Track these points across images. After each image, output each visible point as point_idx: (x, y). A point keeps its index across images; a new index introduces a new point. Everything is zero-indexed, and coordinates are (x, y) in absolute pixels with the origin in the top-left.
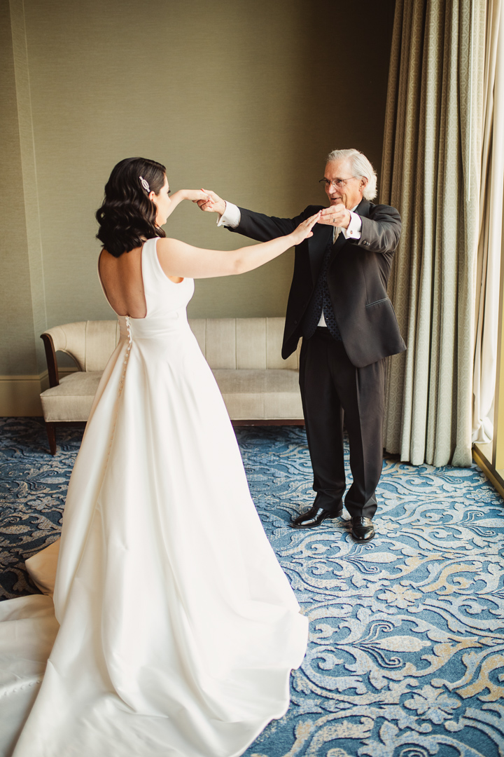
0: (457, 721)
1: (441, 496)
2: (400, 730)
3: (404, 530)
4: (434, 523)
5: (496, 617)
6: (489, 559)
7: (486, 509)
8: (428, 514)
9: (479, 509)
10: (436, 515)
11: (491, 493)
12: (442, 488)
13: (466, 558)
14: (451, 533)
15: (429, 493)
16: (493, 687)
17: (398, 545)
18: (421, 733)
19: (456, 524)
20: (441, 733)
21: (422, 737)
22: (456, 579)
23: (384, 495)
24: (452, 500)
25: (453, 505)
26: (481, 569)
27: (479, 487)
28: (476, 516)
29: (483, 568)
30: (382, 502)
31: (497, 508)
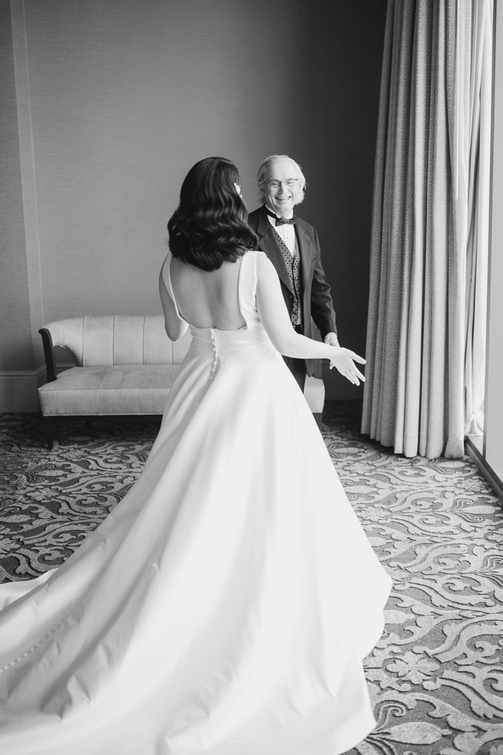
0: (435, 681)
1: (432, 486)
2: (382, 689)
3: (394, 517)
4: (424, 511)
5: (478, 593)
6: (474, 542)
7: (475, 498)
8: (419, 503)
9: (468, 497)
10: (426, 503)
11: (481, 482)
12: (433, 479)
13: (453, 542)
14: (440, 519)
15: (421, 483)
16: (470, 653)
17: (388, 531)
18: (400, 692)
19: (445, 511)
20: (419, 692)
21: (402, 695)
22: (441, 561)
23: (377, 486)
24: (443, 489)
25: (443, 495)
26: (466, 551)
27: (470, 477)
28: (465, 503)
29: (468, 550)
30: (374, 492)
31: (486, 496)
